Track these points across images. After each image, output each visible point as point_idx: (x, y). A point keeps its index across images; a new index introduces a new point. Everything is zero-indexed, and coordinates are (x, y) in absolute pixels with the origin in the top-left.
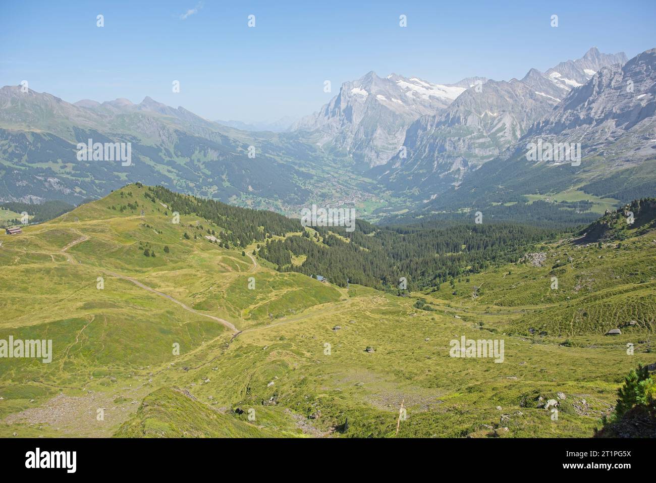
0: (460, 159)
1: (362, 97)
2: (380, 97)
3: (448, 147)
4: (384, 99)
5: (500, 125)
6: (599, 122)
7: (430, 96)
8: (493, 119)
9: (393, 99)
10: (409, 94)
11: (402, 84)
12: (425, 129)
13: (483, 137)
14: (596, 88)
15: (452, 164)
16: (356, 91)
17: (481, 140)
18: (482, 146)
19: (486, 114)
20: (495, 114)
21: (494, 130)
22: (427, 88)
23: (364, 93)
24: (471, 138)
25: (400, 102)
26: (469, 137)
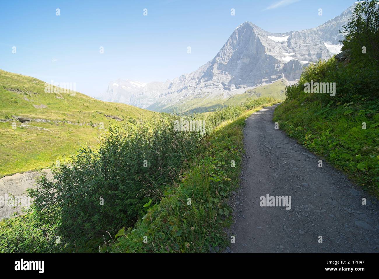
0: (145, 105)
1: (117, 86)
2: (123, 87)
3: (141, 102)
4: (125, 87)
5: (156, 95)
6: (173, 93)
7: (141, 87)
8: (155, 93)
9: (128, 87)
10: (134, 86)
11: (132, 82)
12: (136, 96)
13: (151, 98)
14: (173, 84)
15: (142, 107)
16: (115, 84)
17: (151, 100)
18: (151, 101)
19: (153, 92)
20: (155, 92)
21: (155, 96)
22: (140, 84)
23: (118, 85)
24: (147, 99)
25: (131, 88)
26: (147, 98)
